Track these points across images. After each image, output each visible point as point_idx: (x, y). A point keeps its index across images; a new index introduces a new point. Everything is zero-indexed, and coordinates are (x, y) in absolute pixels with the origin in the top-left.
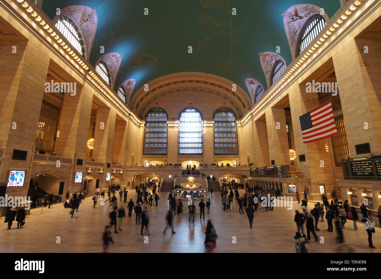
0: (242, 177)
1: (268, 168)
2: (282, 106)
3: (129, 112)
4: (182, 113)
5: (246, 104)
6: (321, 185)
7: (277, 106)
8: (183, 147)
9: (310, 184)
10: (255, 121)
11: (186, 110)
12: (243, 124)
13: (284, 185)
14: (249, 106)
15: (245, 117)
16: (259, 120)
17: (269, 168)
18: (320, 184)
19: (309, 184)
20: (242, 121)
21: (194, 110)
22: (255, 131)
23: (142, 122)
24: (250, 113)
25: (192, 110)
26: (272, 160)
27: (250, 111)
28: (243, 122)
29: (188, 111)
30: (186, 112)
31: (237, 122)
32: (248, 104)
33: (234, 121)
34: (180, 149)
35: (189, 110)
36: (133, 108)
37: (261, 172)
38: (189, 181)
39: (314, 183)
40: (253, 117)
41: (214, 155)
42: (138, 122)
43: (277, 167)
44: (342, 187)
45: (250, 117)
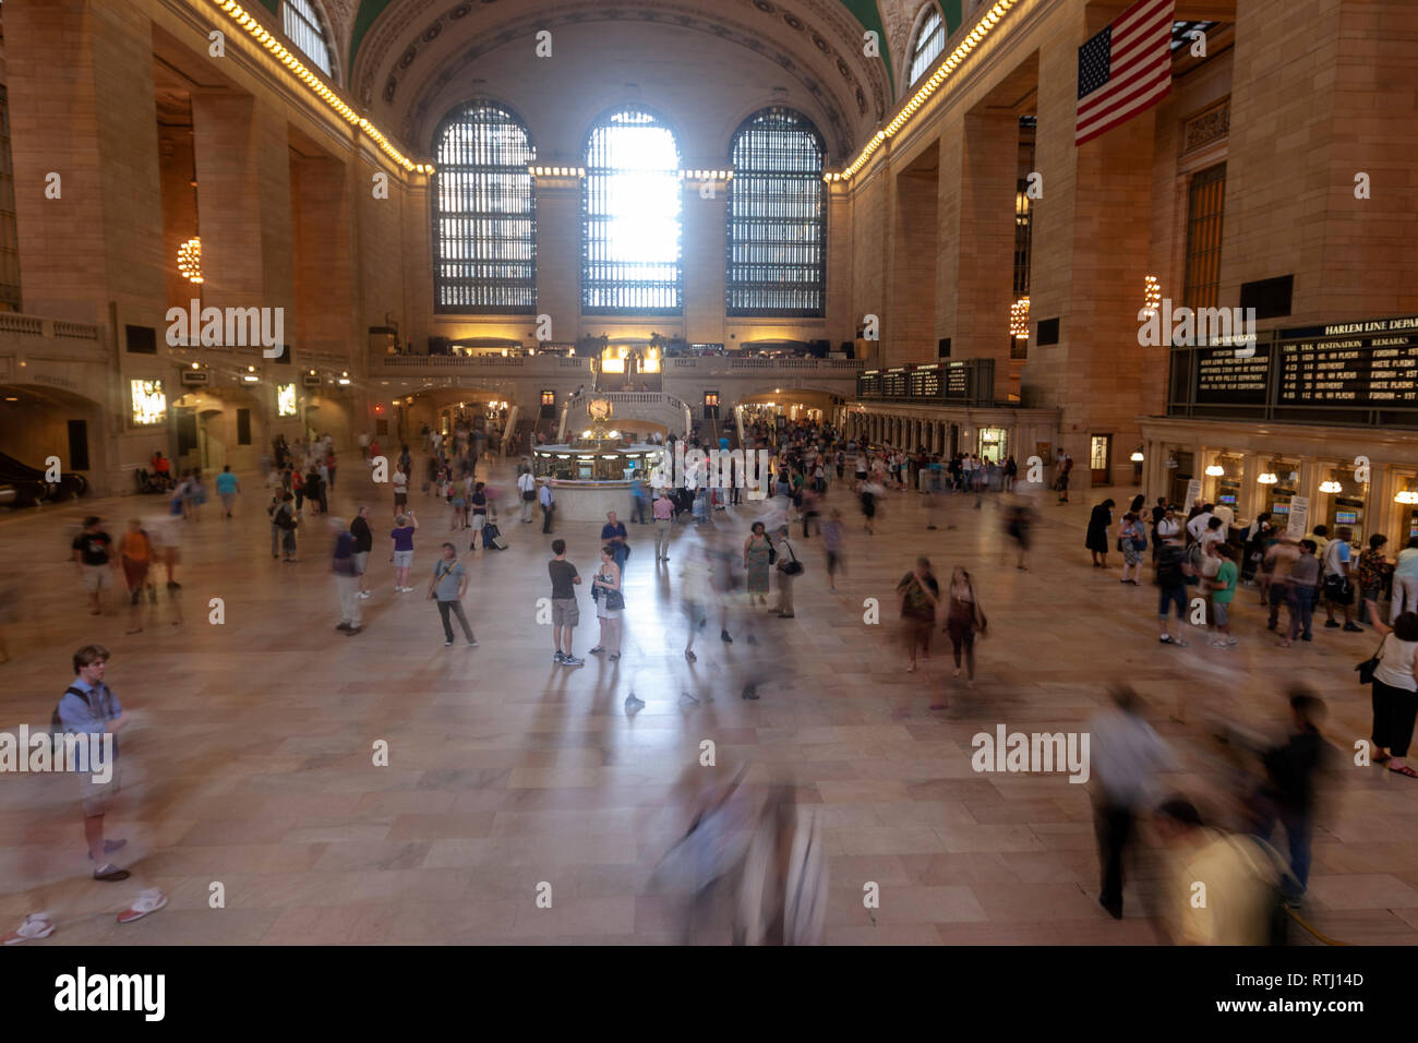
0: (832, 401)
1: (919, 368)
2: (1011, 107)
3: (353, 118)
4: (596, 131)
5: (868, 93)
6: (1097, 435)
7: (989, 107)
8: (600, 280)
9: (1059, 432)
10: (899, 175)
11: (613, 118)
12: (851, 185)
13: (966, 434)
14: (882, 103)
15: (861, 153)
16: (915, 170)
17: (923, 367)
18: (1096, 432)
19: (1055, 430)
20: (848, 172)
21: (645, 116)
22: (893, 219)
23: (420, 168)
24: (881, 135)
25: (639, 115)
26: (942, 338)
27: (883, 128)
28: (853, 176)
29: (620, 121)
30: (611, 124)
31: (828, 177)
32: (879, 93)
33: (817, 173)
34: (588, 287)
35: (626, 115)
36: (370, 101)
37: (893, 385)
38: (592, 416)
39: (1075, 428)
40: (892, 154)
41: (728, 315)
42: (401, 167)
43: (952, 365)
44: (1150, 443)
45: (883, 151)
